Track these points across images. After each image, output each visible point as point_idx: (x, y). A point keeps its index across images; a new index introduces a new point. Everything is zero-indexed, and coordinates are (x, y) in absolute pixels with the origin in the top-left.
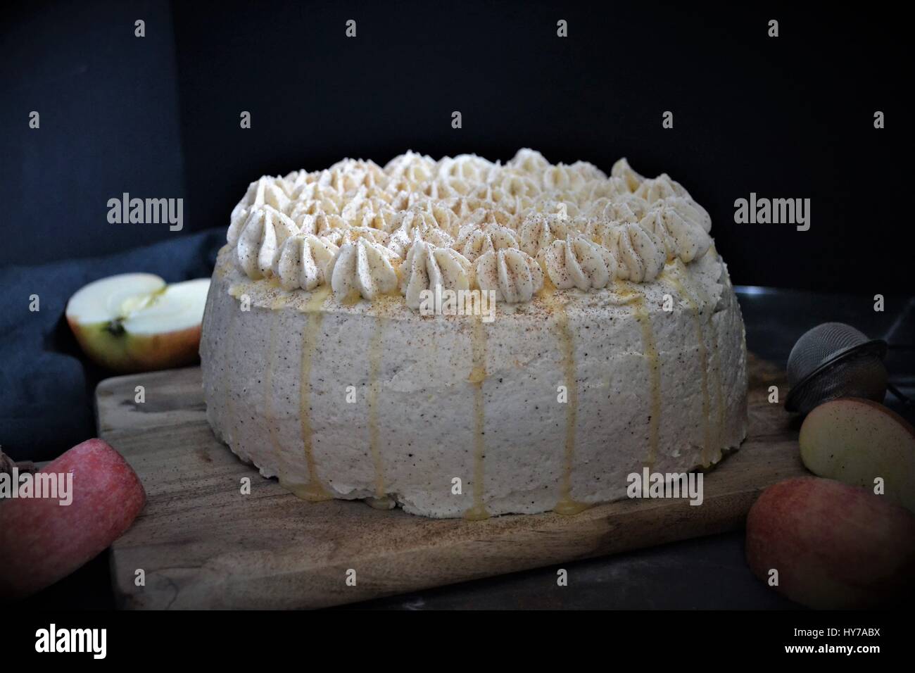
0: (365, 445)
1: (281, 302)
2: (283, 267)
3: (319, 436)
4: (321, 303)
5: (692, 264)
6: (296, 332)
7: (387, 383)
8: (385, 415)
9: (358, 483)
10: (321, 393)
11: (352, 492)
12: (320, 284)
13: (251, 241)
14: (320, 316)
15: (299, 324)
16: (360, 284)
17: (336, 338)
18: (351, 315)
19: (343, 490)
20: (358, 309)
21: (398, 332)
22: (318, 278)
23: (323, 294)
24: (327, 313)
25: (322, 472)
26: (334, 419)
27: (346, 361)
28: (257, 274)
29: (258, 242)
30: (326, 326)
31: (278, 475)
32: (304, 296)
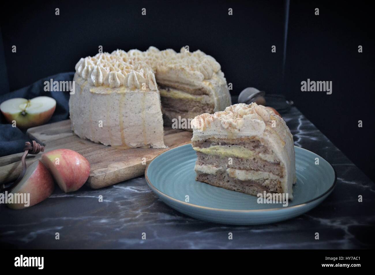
0: (141, 131)
1: (110, 91)
2: (110, 81)
3: (126, 130)
4: (123, 90)
6: (117, 100)
7: (147, 111)
8: (147, 121)
9: (139, 142)
10: (127, 117)
11: (136, 145)
12: (121, 86)
13: (94, 75)
14: (124, 94)
15: (117, 97)
16: (137, 84)
17: (130, 100)
18: (135, 93)
19: (134, 145)
20: (136, 91)
21: (150, 96)
22: (121, 84)
23: (123, 88)
24: (127, 93)
25: (126, 141)
26: (131, 124)
27: (134, 106)
28: (98, 85)
29: (97, 76)
30: (127, 97)
31: (111, 144)
32: (117, 89)
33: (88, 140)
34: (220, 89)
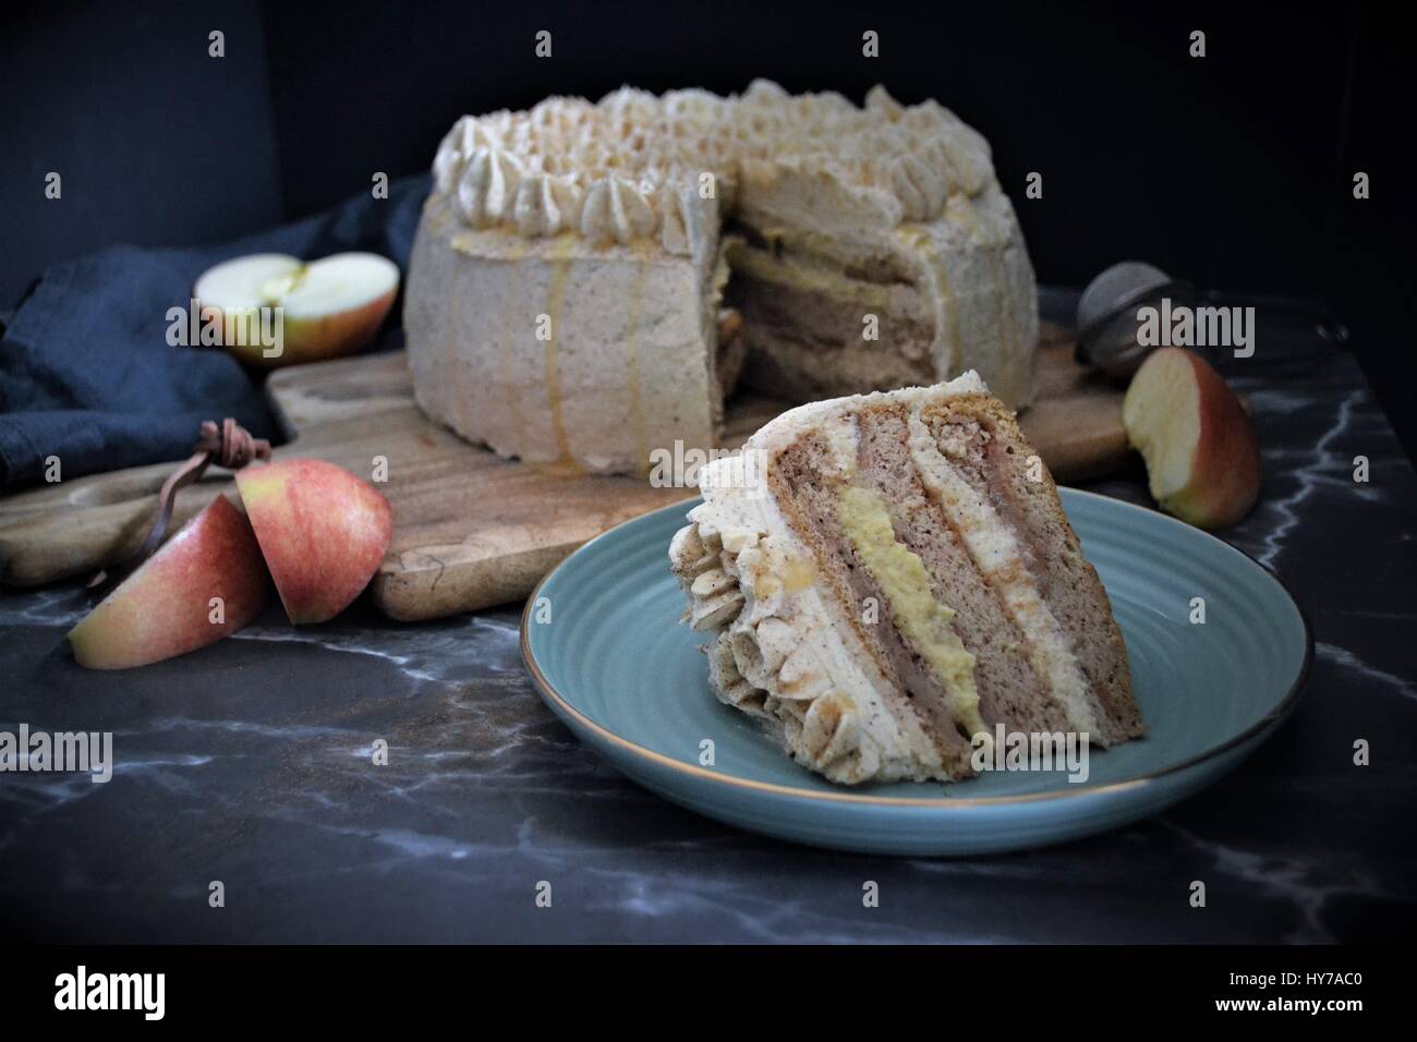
0: (624, 409)
1: (518, 250)
2: (522, 208)
3: (570, 402)
4: (568, 248)
5: (976, 197)
6: (540, 284)
7: (648, 338)
8: (645, 375)
9: (615, 454)
10: (571, 352)
11: (612, 465)
12: (563, 230)
13: (474, 185)
14: (568, 264)
15: (542, 275)
16: (616, 225)
17: (587, 287)
18: (606, 261)
19: (599, 463)
20: (613, 254)
21: (662, 279)
22: (562, 222)
23: (567, 240)
24: (576, 259)
25: (573, 446)
26: (587, 382)
27: (601, 313)
28: (482, 222)
29: (483, 186)
30: (576, 275)
31: (519, 453)
32: (546, 244)
33: (449, 430)
34: (965, 265)
